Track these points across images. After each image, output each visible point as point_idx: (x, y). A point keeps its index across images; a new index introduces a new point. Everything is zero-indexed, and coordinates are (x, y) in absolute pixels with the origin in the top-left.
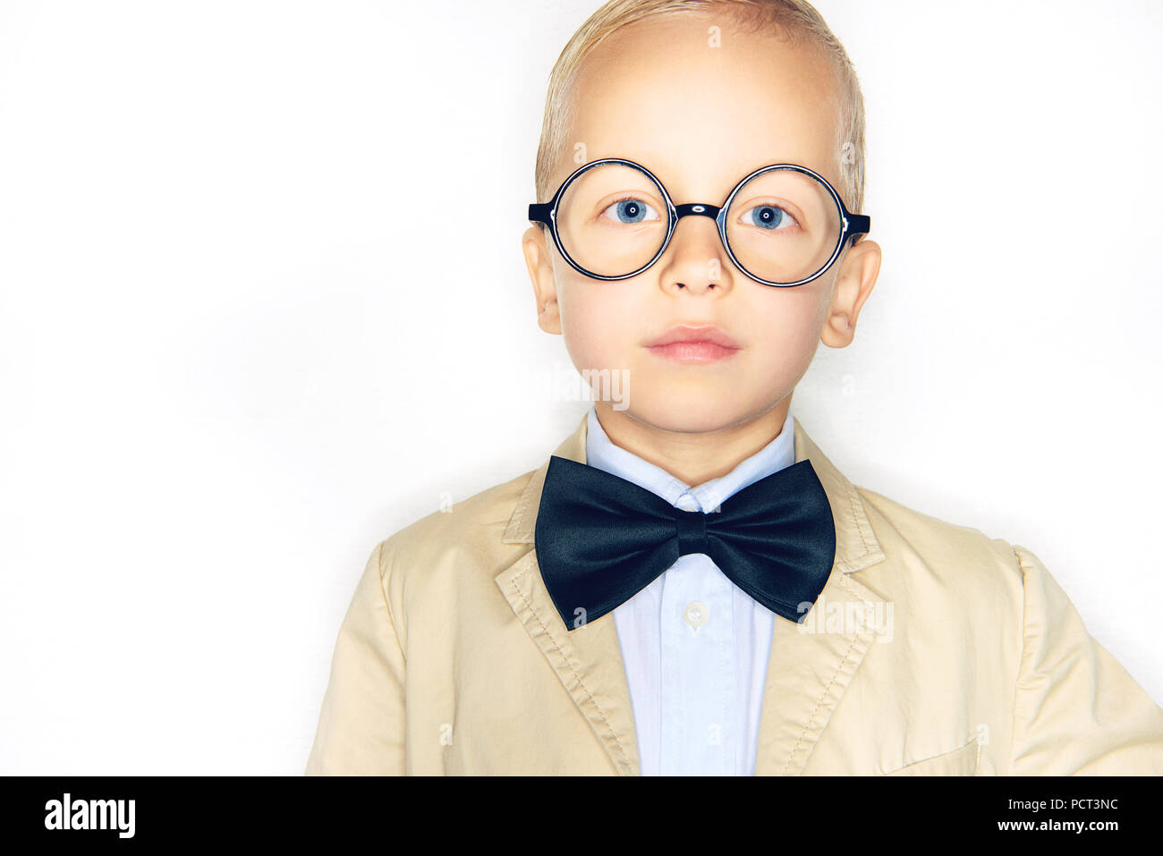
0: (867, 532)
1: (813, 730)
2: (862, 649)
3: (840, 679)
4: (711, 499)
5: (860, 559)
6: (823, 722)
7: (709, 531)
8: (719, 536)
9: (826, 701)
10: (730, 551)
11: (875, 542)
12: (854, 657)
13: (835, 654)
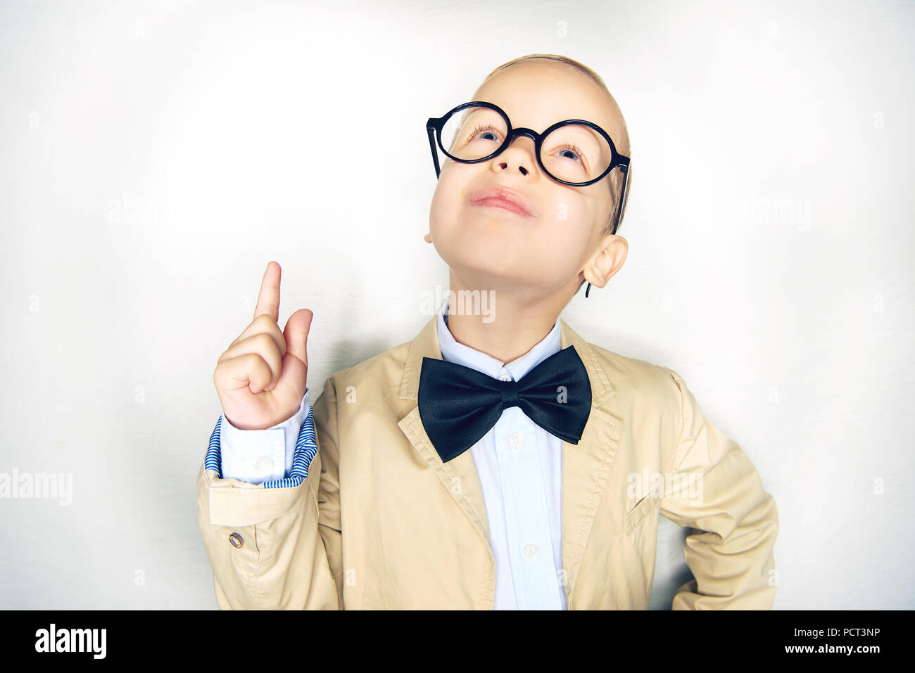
0: (603, 376)
2: (612, 453)
4: (517, 371)
5: (602, 396)
7: (520, 396)
8: (526, 398)
9: (597, 490)
10: (534, 407)
11: (608, 383)
12: (609, 460)
13: (599, 460)
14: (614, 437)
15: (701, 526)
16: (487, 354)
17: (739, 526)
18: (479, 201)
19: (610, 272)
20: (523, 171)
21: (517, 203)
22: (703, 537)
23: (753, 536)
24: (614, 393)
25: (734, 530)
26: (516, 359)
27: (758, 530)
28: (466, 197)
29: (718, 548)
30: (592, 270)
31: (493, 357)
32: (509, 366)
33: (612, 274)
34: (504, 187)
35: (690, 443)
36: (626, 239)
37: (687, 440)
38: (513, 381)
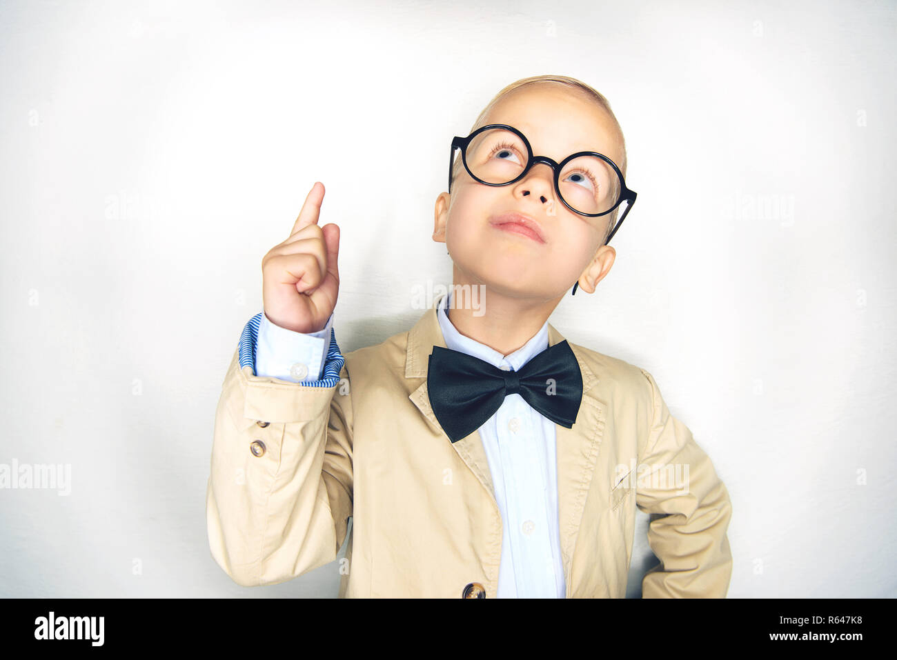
0: (585, 368)
1: (585, 483)
2: (600, 434)
3: (594, 452)
4: (516, 362)
5: (588, 384)
6: (590, 478)
7: (520, 383)
8: (525, 386)
9: (589, 466)
10: (533, 394)
11: (591, 373)
12: (598, 439)
13: (588, 439)
14: (600, 420)
15: (665, 509)
16: (488, 346)
17: (700, 507)
18: (501, 224)
19: (600, 276)
20: (543, 200)
21: (533, 229)
22: (667, 520)
23: (713, 515)
24: (598, 381)
25: (696, 510)
26: (514, 351)
27: (715, 509)
28: (488, 219)
29: (681, 529)
30: (586, 278)
31: (493, 349)
32: (509, 358)
33: (600, 278)
34: (524, 214)
35: (662, 428)
36: (614, 247)
37: (657, 426)
38: (512, 371)
